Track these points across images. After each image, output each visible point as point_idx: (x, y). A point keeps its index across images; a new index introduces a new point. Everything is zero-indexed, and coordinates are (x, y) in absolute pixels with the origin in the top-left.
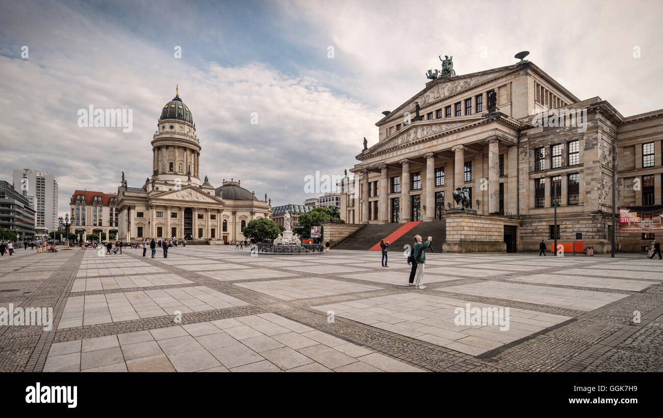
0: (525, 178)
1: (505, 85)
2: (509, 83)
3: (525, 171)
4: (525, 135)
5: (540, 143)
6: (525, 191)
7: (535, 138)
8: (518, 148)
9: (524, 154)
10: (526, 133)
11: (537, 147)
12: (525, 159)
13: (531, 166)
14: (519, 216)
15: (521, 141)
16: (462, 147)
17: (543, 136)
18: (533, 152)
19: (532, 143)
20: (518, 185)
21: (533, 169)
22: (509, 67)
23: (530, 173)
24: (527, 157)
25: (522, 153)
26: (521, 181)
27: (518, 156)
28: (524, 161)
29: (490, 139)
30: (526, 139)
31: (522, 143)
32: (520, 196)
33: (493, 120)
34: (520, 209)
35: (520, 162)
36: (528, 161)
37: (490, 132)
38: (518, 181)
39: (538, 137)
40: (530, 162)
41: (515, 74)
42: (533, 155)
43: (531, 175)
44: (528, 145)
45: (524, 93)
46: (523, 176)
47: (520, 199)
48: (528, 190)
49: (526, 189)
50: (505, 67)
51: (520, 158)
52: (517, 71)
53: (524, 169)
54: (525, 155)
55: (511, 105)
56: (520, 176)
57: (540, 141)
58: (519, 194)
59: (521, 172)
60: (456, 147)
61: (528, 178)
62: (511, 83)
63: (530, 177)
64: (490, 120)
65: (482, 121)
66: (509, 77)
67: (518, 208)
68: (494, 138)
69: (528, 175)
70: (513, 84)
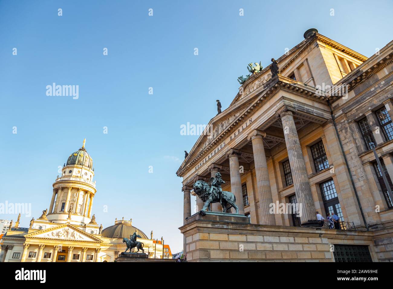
0: (356, 164)
1: (302, 64)
2: (304, 61)
3: (353, 154)
4: (337, 107)
5: (359, 112)
6: (362, 183)
7: (349, 107)
8: (335, 125)
9: (344, 131)
10: (338, 104)
11: (357, 117)
12: (348, 136)
13: (358, 145)
14: (367, 228)
15: (336, 116)
16: (255, 132)
17: (358, 102)
18: (354, 125)
19: (349, 114)
20: (351, 176)
21: (363, 149)
22: (299, 45)
23: (360, 156)
24: (349, 134)
25: (341, 131)
26: (352, 169)
27: (338, 136)
28: (347, 140)
29: (279, 112)
30: (341, 112)
31: (337, 117)
32: (359, 194)
33: (276, 88)
34: (365, 214)
35: (343, 143)
36: (352, 139)
37: (278, 104)
38: (349, 169)
39: (353, 105)
40: (355, 140)
41: (307, 50)
42: (356, 130)
43: (363, 158)
44: (345, 119)
45: (322, 64)
46: (353, 161)
47: (360, 198)
48: (367, 181)
49: (364, 180)
50: (296, 47)
51: (342, 137)
52: (307, 46)
53: (351, 151)
54: (346, 132)
55: (313, 80)
56: (349, 163)
57: (357, 110)
58: (357, 190)
59: (348, 157)
60: (250, 135)
61: (360, 162)
62: (307, 59)
63: (362, 162)
64: (273, 89)
65: (265, 92)
66: (303, 55)
67: (362, 214)
68: (283, 109)
69: (358, 159)
70: (309, 60)
